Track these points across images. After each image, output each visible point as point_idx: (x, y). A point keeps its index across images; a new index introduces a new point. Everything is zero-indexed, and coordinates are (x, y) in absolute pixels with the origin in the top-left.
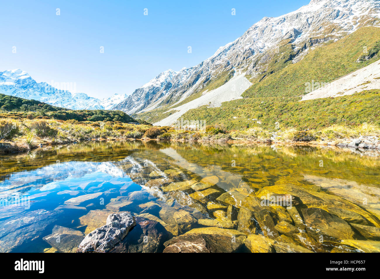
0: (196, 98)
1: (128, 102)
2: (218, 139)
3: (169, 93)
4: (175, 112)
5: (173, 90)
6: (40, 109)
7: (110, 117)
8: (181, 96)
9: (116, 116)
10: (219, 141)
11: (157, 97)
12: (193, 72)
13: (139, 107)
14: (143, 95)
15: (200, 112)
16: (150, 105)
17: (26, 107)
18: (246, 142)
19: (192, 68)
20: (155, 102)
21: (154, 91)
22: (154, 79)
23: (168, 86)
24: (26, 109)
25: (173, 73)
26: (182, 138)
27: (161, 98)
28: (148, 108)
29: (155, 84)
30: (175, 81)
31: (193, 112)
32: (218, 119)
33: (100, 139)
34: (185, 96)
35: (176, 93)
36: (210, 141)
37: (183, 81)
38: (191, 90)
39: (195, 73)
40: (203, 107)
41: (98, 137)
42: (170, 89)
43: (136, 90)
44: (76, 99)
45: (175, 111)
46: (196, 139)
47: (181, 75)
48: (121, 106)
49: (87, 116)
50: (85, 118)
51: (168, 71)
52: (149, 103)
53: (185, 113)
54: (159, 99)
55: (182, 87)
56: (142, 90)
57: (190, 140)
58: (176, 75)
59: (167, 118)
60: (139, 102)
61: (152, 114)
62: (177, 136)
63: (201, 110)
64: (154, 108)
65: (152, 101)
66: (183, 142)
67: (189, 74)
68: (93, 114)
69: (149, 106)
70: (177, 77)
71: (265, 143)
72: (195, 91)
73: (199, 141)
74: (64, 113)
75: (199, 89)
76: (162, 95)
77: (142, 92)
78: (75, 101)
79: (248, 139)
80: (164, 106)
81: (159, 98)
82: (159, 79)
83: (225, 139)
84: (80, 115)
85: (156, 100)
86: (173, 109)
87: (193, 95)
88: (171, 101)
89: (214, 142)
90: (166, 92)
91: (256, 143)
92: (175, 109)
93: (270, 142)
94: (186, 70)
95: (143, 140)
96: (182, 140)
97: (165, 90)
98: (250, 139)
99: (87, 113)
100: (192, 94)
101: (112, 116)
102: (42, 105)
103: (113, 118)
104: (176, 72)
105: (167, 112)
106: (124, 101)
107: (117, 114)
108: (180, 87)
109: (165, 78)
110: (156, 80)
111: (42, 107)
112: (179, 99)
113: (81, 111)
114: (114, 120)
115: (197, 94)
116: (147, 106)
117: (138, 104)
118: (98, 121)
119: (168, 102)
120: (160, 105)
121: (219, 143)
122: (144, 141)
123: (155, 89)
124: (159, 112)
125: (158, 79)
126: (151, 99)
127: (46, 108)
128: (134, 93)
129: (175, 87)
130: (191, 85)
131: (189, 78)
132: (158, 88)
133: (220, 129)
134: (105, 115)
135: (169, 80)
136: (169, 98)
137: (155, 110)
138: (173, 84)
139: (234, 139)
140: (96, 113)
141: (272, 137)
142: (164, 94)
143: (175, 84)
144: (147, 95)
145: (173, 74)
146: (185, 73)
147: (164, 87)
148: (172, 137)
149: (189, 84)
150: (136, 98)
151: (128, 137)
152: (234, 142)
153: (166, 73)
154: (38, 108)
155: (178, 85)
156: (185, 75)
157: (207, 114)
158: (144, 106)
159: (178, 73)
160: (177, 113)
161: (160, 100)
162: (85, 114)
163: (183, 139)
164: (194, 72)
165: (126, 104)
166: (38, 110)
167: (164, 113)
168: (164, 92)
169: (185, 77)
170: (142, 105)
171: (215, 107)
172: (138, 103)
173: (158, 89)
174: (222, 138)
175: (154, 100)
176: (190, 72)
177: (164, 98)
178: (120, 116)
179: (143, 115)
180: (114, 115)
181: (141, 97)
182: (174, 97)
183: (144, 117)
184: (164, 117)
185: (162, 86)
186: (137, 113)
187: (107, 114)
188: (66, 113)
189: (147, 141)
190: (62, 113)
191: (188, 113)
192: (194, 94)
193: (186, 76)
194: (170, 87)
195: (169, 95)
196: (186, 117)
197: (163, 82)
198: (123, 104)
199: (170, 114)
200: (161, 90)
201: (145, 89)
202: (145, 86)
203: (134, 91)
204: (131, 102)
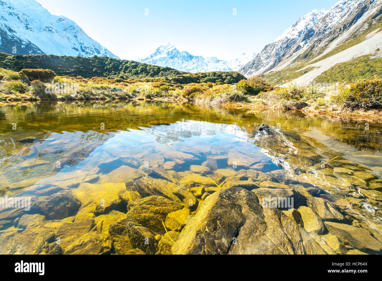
0: (353, 45)
1: (255, 62)
3: (308, 44)
4: (312, 69)
5: (316, 39)
7: (222, 78)
8: (326, 46)
9: (228, 77)
11: (292, 51)
13: (268, 67)
14: (274, 52)
15: (353, 67)
16: (281, 63)
17: (162, 74)
20: (288, 58)
21: (289, 44)
22: (290, 28)
23: (309, 34)
25: (319, 14)
27: (296, 53)
28: (279, 66)
29: (290, 35)
30: (320, 26)
31: (341, 67)
34: (333, 45)
35: (319, 42)
37: (334, 23)
38: (346, 35)
40: (362, 58)
42: (310, 39)
43: (266, 47)
45: (313, 67)
47: (331, 14)
48: (248, 66)
49: (201, 79)
50: (198, 81)
51: (310, 13)
52: (280, 61)
53: (327, 69)
54: (294, 54)
55: (331, 32)
56: (273, 45)
58: (324, 16)
59: (300, 77)
60: (268, 60)
61: (282, 73)
63: (356, 63)
64: (287, 66)
65: (284, 58)
67: (346, 10)
68: (206, 76)
69: (279, 64)
70: (324, 20)
72: (353, 35)
75: (361, 30)
76: (299, 48)
77: (272, 48)
80: (300, 63)
81: (294, 52)
82: (297, 27)
84: (195, 78)
85: (290, 56)
86: (311, 65)
87: (347, 42)
88: (311, 55)
90: (305, 44)
92: (312, 65)
94: (341, 5)
97: (303, 41)
99: (201, 75)
100: (347, 40)
101: (223, 77)
102: (172, 71)
103: (224, 79)
104: (324, 12)
105: (302, 69)
106: (252, 61)
107: (230, 75)
108: (327, 32)
109: (306, 24)
110: (292, 30)
112: (324, 50)
113: (197, 74)
114: (225, 81)
115: (356, 38)
117: (267, 63)
119: (306, 56)
120: (294, 61)
123: (290, 42)
124: (292, 70)
125: (295, 28)
126: (283, 55)
127: (175, 73)
128: (263, 50)
129: (319, 34)
130: (345, 27)
131: (346, 16)
132: (294, 39)
134: (218, 76)
135: (311, 25)
136: (308, 51)
137: (287, 68)
138: (316, 30)
140: (209, 75)
142: (301, 47)
143: (319, 30)
145: (318, 16)
146: (339, 10)
147: (302, 36)
149: (342, 26)
150: (265, 55)
153: (308, 17)
154: (170, 74)
155: (325, 30)
156: (339, 12)
158: (274, 65)
159: (326, 12)
160: (315, 70)
161: (295, 55)
162: (199, 77)
164: (356, 5)
165: (253, 64)
167: (296, 71)
168: (302, 44)
169: (339, 16)
170: (271, 63)
172: (267, 61)
173: (294, 41)
175: (288, 56)
177: (301, 52)
178: (232, 77)
179: (271, 76)
180: (227, 76)
181: (272, 53)
182: (316, 49)
184: (296, 76)
185: (299, 36)
186: (265, 74)
187: (220, 76)
190: (180, 77)
191: (332, 69)
192: (350, 41)
193: (340, 14)
194: (311, 36)
195: (308, 47)
196: (328, 74)
197: (302, 31)
198: (250, 64)
199: (305, 72)
200: (298, 42)
201: (276, 44)
202: (277, 40)
203: (263, 48)
204: (259, 61)
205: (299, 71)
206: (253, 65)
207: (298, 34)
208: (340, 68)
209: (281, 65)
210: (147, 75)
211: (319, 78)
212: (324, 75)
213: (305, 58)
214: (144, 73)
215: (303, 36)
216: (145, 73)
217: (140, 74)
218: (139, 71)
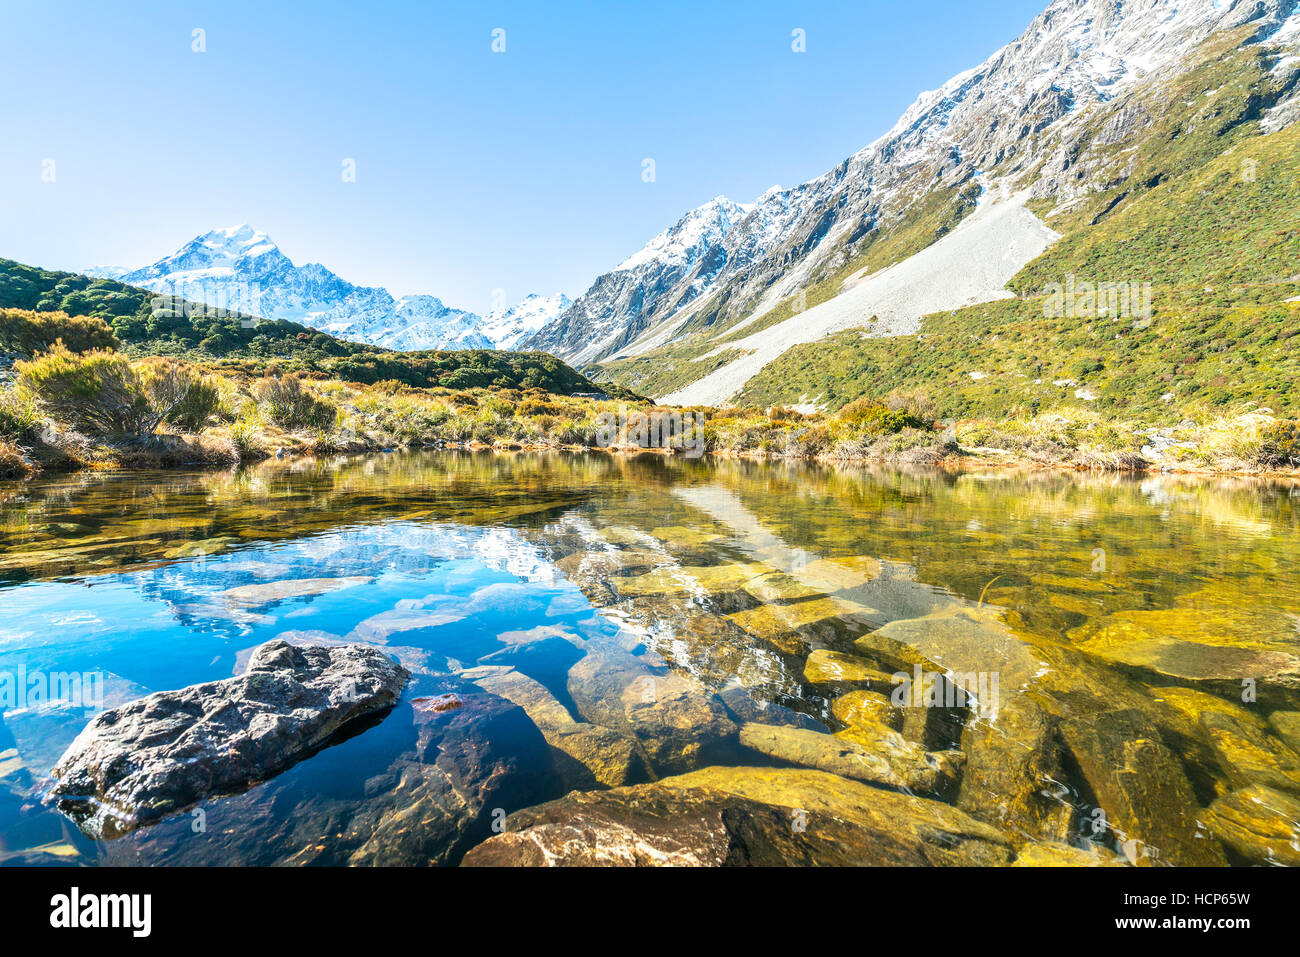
0: (821, 301)
1: (570, 324)
2: (900, 449)
3: (714, 285)
4: (735, 355)
5: (733, 275)
6: (303, 349)
7: (511, 374)
8: (758, 294)
9: (531, 371)
10: (906, 457)
11: (673, 301)
12: (807, 201)
13: (608, 341)
14: (623, 298)
15: (831, 356)
16: (647, 332)
17: (264, 344)
18: (1024, 465)
19: (802, 188)
20: (663, 319)
21: (663, 280)
22: (664, 236)
23: (713, 260)
24: (264, 351)
25: (733, 210)
26: (756, 446)
27: (685, 307)
28: (641, 342)
29: (666, 255)
30: (739, 241)
31: (805, 353)
32: (907, 381)
33: (473, 446)
34: (774, 296)
35: (741, 283)
36: (868, 461)
37: (769, 239)
38: (799, 272)
39: (817, 204)
40: (845, 335)
41: (465, 436)
42: (718, 271)
43: (600, 281)
44: (408, 318)
45: (738, 351)
46: (812, 451)
47: (761, 216)
48: (547, 337)
49: (440, 373)
50: (431, 379)
51: (710, 205)
52: (642, 327)
53: (774, 358)
54: (680, 310)
55: (765, 260)
56: (620, 278)
57: (788, 453)
58: (744, 217)
59: (707, 377)
60: (608, 322)
61: (654, 364)
62: (738, 439)
63: (837, 348)
64: (662, 341)
65: (654, 318)
66: (760, 461)
67: (792, 211)
68: (457, 365)
69: (642, 336)
70: (745, 226)
71: (1112, 469)
72: (814, 275)
73: (822, 458)
74: (369, 360)
75: (831, 265)
76: (690, 294)
77: (618, 287)
78: (404, 322)
79: (1032, 454)
80: (697, 336)
81: (680, 303)
82: (681, 235)
83: (932, 450)
84: (418, 369)
85: (670, 315)
86: (730, 344)
87: (806, 290)
88: (723, 316)
89: (882, 461)
90: (706, 284)
91: (1068, 471)
92: (735, 345)
93: (1138, 469)
94: (780, 198)
95: (616, 450)
96: (756, 455)
97: (699, 274)
98: (1042, 455)
99: (439, 361)
100: (805, 287)
101: (516, 371)
102: (308, 337)
103: (520, 377)
104: (744, 207)
105: (708, 355)
106: (559, 321)
107: (535, 365)
108: (757, 260)
109: (703, 231)
110: (668, 241)
111: (307, 342)
112: (754, 306)
113: (422, 356)
114: (522, 384)
115: (821, 286)
116: (636, 334)
117: (605, 329)
118: (471, 387)
119: (711, 318)
120: (682, 330)
121: (906, 468)
122: (618, 454)
123: (666, 274)
124: (679, 357)
125: (675, 237)
126: (651, 311)
127: (320, 348)
128: (592, 290)
129: (737, 262)
130: (797, 253)
131: (793, 226)
132: (675, 267)
133: (911, 412)
134: (496, 367)
135: (716, 237)
136: (717, 305)
137: (665, 349)
138: (731, 252)
139: (968, 454)
140: (468, 362)
141: (1146, 449)
142: (695, 291)
143: (737, 251)
144: (637, 298)
145: (729, 215)
146: (776, 208)
147: (697, 262)
148: (722, 442)
149: (790, 250)
150: (598, 307)
151: (565, 440)
152: (970, 463)
153: (707, 212)
154: (297, 348)
155: (750, 254)
156: (777, 214)
157: (862, 362)
158: (627, 337)
159: (749, 208)
160: (744, 359)
161: (684, 313)
162: (432, 365)
163: (760, 450)
164: (811, 204)
165: (564, 328)
166: (295, 351)
167: (695, 360)
168: (698, 283)
169: (778, 224)
170: (618, 332)
171: (896, 333)
172: (605, 324)
173: (675, 274)
174: (917, 448)
175: (663, 313)
176: (798, 201)
177: (698, 305)
178: (543, 372)
179: (625, 369)
180: (525, 367)
181: (617, 302)
182: (734, 301)
183: (626, 374)
184: (696, 374)
185: (690, 262)
186: (603, 362)
187: (503, 366)
188: (375, 360)
189: (631, 455)
190: (363, 362)
191: (785, 358)
192: (810, 288)
193: (779, 218)
194: (720, 264)
195: (714, 295)
196: (778, 373)
197: (695, 247)
198: (554, 329)
199: (720, 363)
200: (687, 276)
201: (629, 275)
202: (629, 265)
203: (592, 284)
204: (582, 320)
205: (701, 358)
206: (564, 332)
207: (686, 256)
208: (804, 359)
209: (645, 339)
210: (190, 345)
211: (757, 383)
212: (767, 374)
213: (710, 323)
214: (174, 336)
215: (700, 263)
216: (181, 335)
217: (153, 336)
218: (150, 328)
